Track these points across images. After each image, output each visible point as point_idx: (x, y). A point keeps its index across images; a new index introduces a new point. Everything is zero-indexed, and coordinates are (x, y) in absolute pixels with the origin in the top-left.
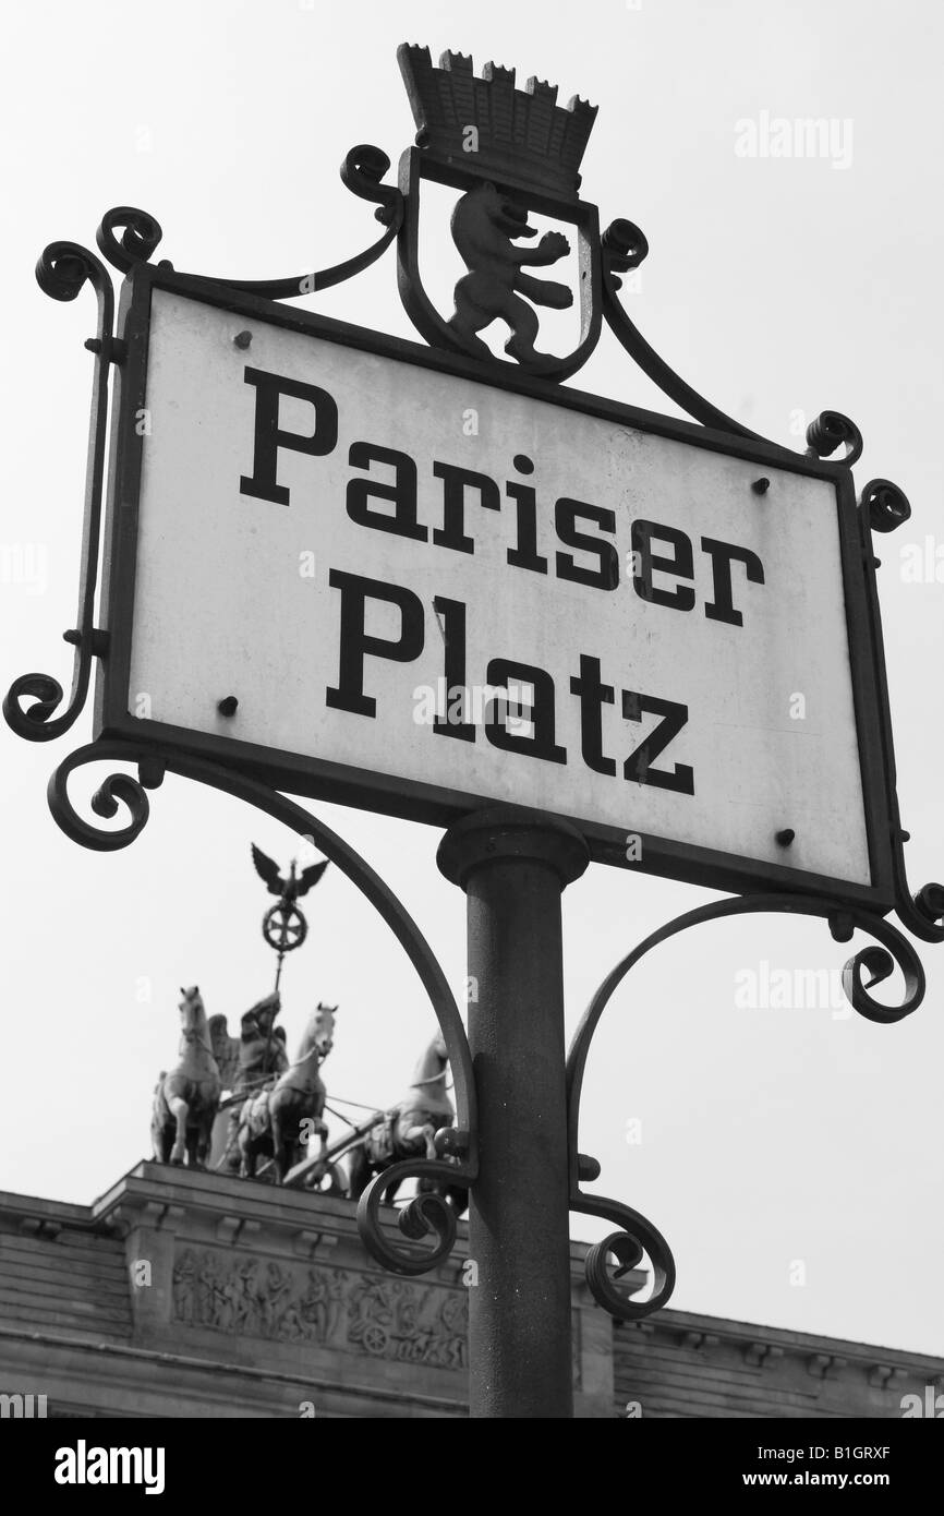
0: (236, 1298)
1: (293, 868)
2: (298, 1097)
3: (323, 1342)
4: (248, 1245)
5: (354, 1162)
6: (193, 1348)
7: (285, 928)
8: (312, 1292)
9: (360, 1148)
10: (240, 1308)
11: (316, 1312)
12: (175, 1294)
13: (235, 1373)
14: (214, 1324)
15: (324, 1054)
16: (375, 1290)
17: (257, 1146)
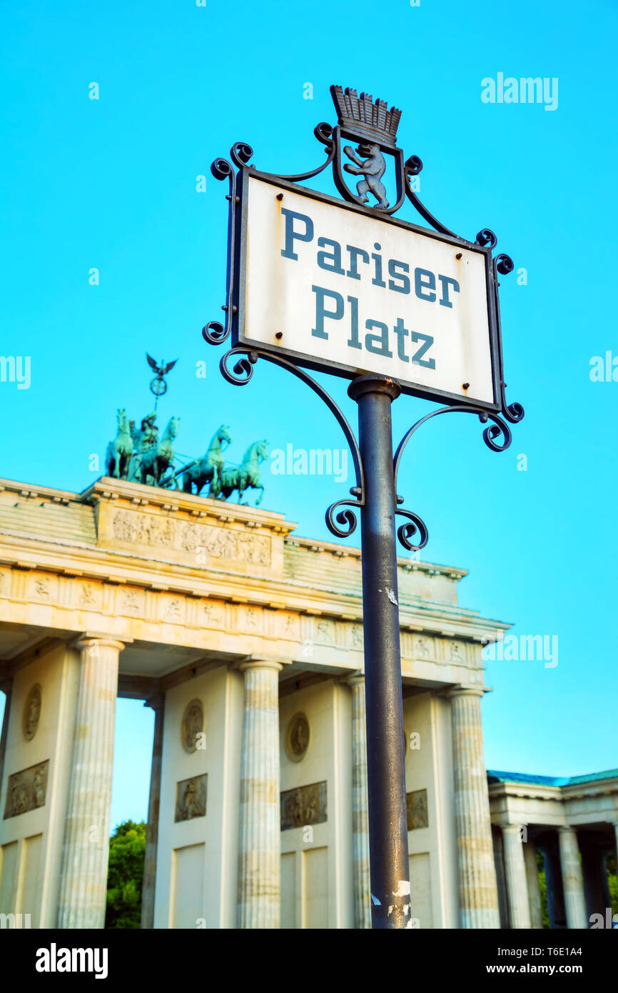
0: (138, 530)
1: (162, 363)
3: (172, 549)
4: (143, 509)
5: (184, 479)
6: (122, 548)
7: (159, 387)
8: (168, 528)
9: (188, 473)
10: (140, 534)
11: (169, 536)
12: (114, 528)
13: (137, 558)
14: (129, 540)
16: (192, 528)
17: (147, 470)
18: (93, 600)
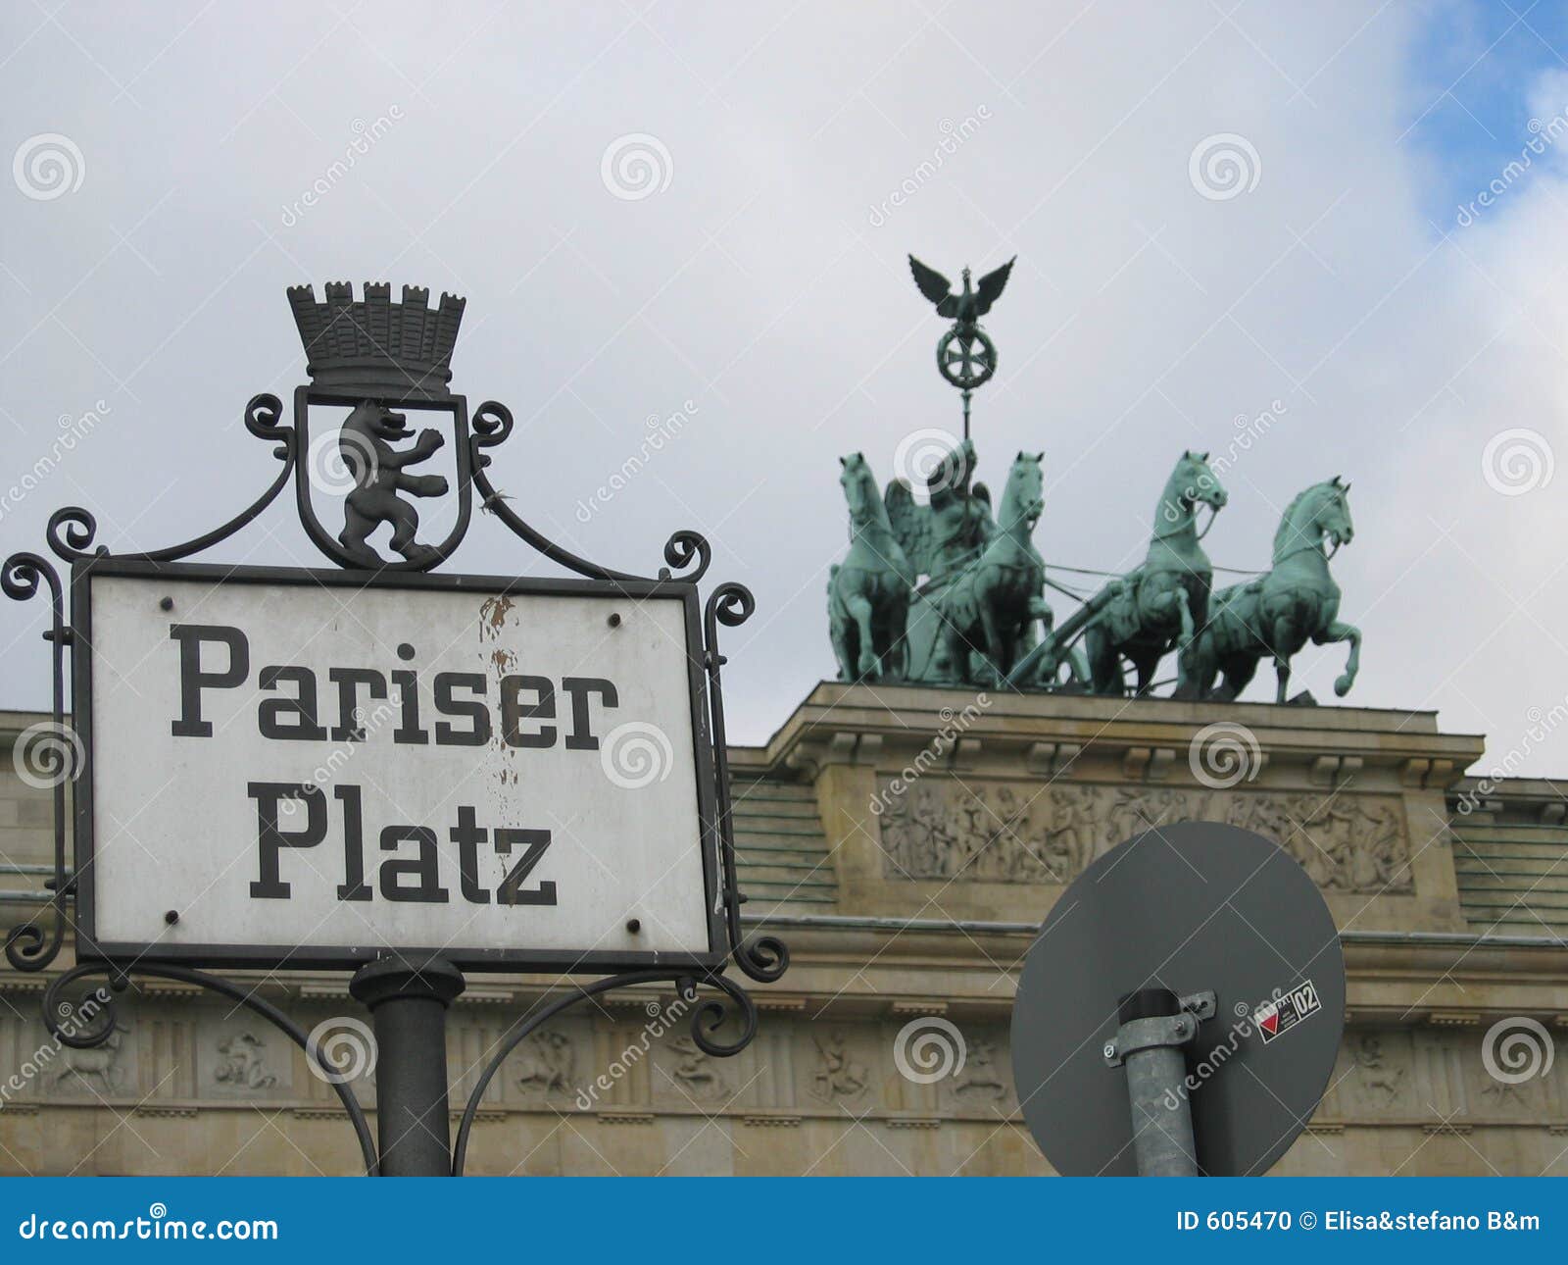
0: (962, 837)
1: (967, 281)
2: (1008, 576)
4: (970, 770)
5: (1089, 645)
7: (966, 359)
8: (1057, 817)
9: (1098, 626)
10: (969, 849)
11: (1065, 842)
12: (884, 843)
13: (971, 930)
14: (941, 875)
15: (1034, 517)
16: (1137, 803)
17: (966, 641)
18: (850, 1079)
